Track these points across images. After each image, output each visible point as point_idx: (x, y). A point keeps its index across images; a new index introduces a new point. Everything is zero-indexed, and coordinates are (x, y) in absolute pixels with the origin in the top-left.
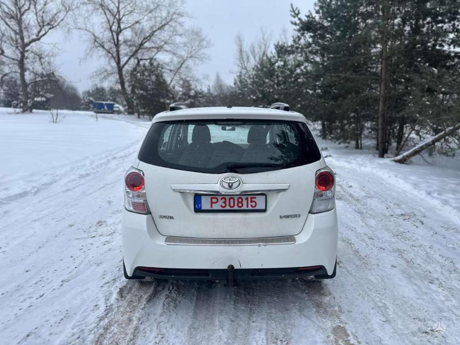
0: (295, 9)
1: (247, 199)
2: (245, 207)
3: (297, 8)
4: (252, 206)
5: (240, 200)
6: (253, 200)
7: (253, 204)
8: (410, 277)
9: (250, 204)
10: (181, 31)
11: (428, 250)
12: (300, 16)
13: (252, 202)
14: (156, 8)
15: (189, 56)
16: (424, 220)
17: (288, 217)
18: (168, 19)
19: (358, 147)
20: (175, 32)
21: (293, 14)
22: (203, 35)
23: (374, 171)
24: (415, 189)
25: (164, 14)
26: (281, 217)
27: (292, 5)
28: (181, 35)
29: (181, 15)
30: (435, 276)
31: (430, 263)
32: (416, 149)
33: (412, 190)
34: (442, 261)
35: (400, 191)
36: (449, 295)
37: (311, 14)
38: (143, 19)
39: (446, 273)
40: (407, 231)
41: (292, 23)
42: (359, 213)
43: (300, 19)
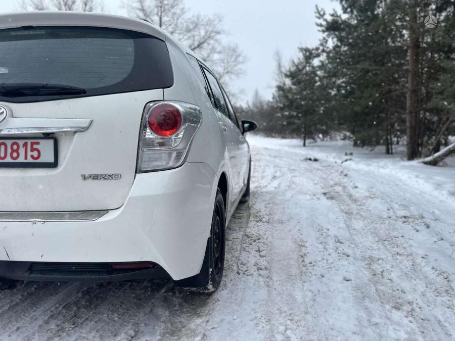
0: (320, 9)
1: (25, 145)
2: (21, 159)
3: (322, 9)
4: (32, 156)
5: (15, 147)
6: (35, 146)
7: (35, 154)
8: (364, 297)
9: (29, 153)
10: (219, 49)
11: (419, 260)
12: (325, 17)
13: (33, 150)
14: (195, 28)
15: (226, 71)
16: (432, 224)
17: (95, 177)
18: (206, 37)
19: (389, 152)
20: (213, 50)
21: (318, 15)
22: (239, 51)
23: (393, 172)
24: (437, 189)
25: (203, 33)
26: (85, 178)
27: (317, 7)
28: (219, 52)
29: (218, 33)
30: (409, 297)
31: (412, 278)
32: (450, 149)
33: (432, 191)
34: (432, 275)
35: (418, 192)
36: (417, 330)
37: (336, 12)
38: (183, 38)
39: (430, 295)
40: (401, 235)
41: (317, 25)
42: (346, 213)
43: (325, 20)
